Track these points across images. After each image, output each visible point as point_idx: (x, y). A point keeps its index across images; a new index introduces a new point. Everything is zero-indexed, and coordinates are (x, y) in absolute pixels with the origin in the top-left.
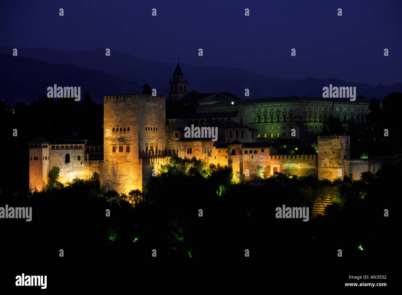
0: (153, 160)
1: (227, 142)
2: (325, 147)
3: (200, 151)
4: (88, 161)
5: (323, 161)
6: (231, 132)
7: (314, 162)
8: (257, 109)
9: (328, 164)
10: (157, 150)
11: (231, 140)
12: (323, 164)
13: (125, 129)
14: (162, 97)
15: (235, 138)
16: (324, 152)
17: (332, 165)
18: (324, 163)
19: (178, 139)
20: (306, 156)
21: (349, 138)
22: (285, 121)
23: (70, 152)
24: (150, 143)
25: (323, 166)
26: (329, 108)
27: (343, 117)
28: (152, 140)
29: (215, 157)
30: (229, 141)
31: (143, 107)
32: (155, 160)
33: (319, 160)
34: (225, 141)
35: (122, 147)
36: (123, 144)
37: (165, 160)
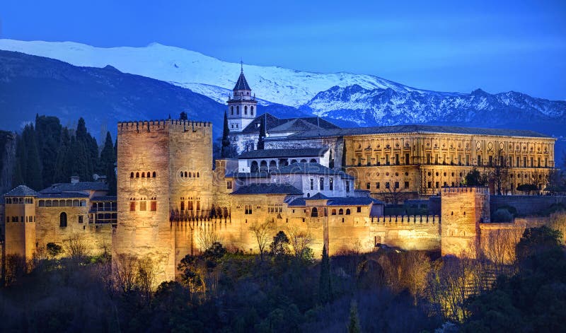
0: (192, 224)
1: (305, 196)
2: (452, 205)
3: (264, 211)
4: (94, 225)
5: (448, 226)
6: (312, 180)
7: (436, 228)
8: (356, 145)
9: (456, 230)
10: (198, 209)
11: (313, 193)
12: (448, 231)
13: (149, 174)
14: (207, 124)
15: (319, 190)
16: (450, 213)
17: (462, 234)
18: (450, 231)
19: (231, 191)
20: (424, 219)
21: (489, 191)
22: (398, 163)
23: (66, 209)
24: (188, 196)
25: (448, 234)
26: (465, 142)
27: (487, 158)
28: (191, 192)
29: (287, 220)
30: (309, 194)
31: (177, 141)
32: (196, 224)
33: (443, 226)
34: (303, 194)
35: (145, 204)
36: (146, 197)
37: (211, 224)
